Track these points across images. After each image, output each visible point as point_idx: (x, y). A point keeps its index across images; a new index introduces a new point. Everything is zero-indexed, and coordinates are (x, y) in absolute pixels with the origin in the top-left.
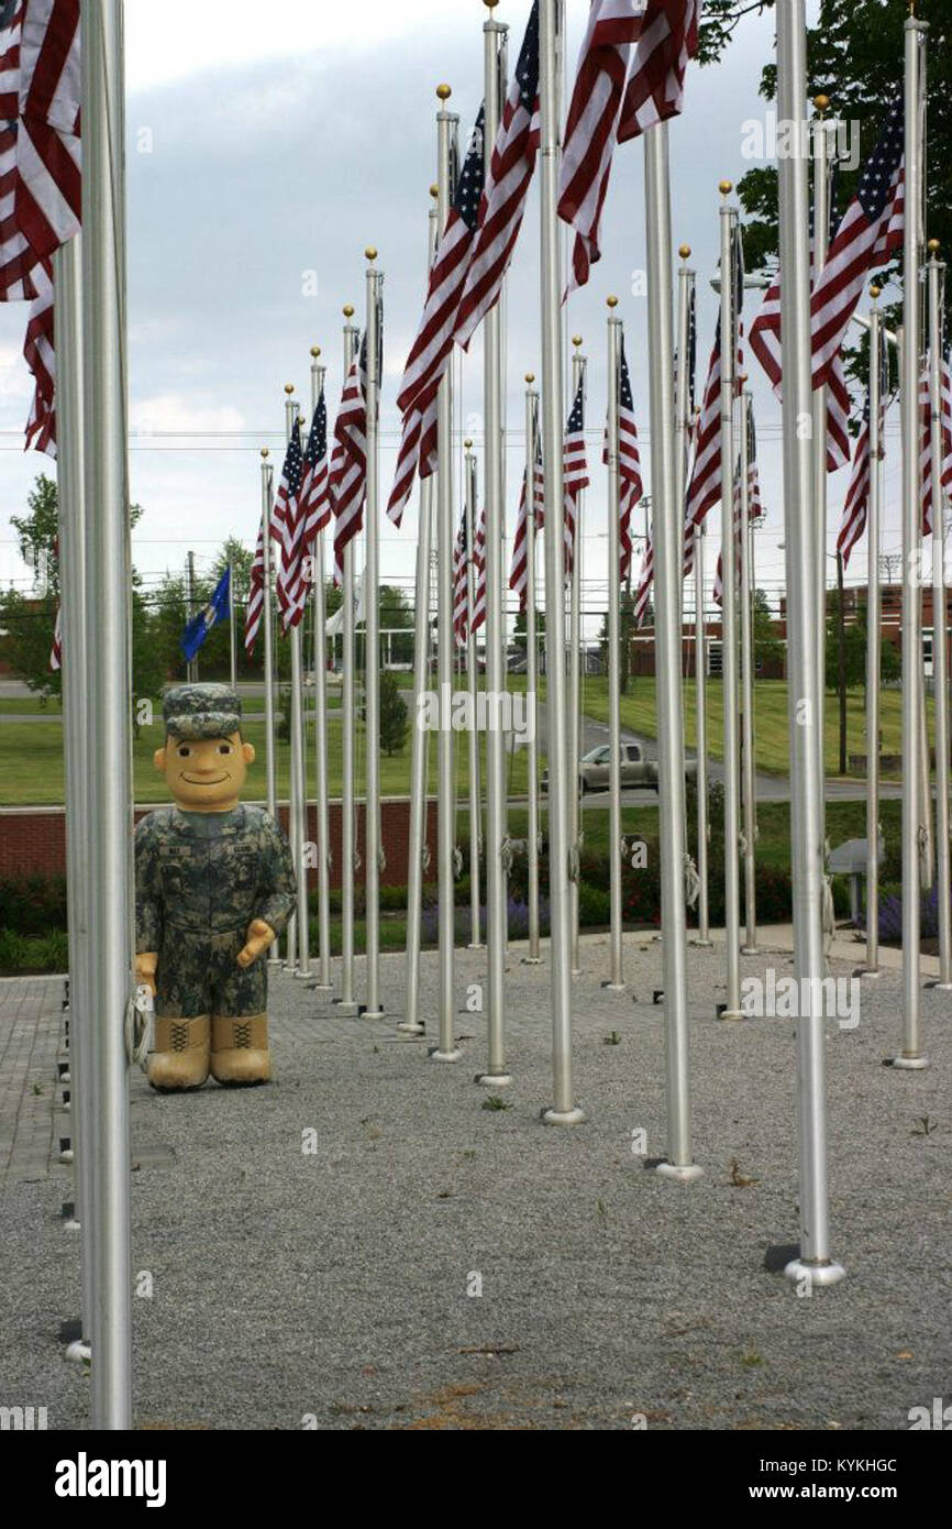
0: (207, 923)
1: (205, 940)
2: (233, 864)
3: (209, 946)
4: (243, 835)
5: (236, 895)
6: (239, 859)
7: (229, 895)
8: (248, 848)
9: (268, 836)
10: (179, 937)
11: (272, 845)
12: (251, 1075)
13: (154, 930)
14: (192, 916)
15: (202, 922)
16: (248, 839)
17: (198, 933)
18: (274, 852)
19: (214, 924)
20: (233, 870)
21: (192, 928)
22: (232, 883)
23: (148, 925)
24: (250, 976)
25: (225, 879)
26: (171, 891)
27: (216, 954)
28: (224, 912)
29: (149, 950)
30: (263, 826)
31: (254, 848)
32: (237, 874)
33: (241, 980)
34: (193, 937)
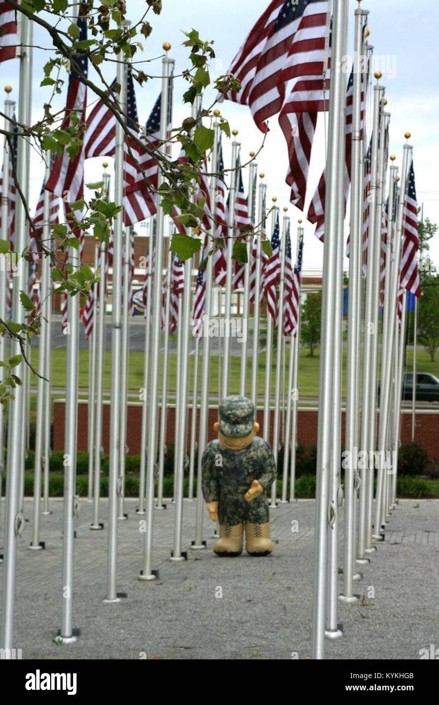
0: (236, 490)
1: (235, 498)
2: (246, 465)
3: (238, 500)
4: (250, 453)
5: (248, 478)
6: (248, 463)
7: (245, 479)
8: (253, 458)
9: (261, 451)
10: (225, 495)
11: (264, 455)
12: (263, 549)
13: (215, 492)
14: (229, 488)
15: (234, 490)
16: (252, 453)
17: (233, 495)
18: (265, 459)
19: (239, 491)
20: (246, 468)
21: (230, 492)
22: (246, 473)
23: (212, 490)
24: (258, 510)
25: (242, 472)
26: (220, 476)
27: (241, 503)
28: (243, 486)
29: (214, 500)
30: (259, 447)
31: (255, 458)
32: (248, 470)
33: (254, 512)
34: (231, 496)
